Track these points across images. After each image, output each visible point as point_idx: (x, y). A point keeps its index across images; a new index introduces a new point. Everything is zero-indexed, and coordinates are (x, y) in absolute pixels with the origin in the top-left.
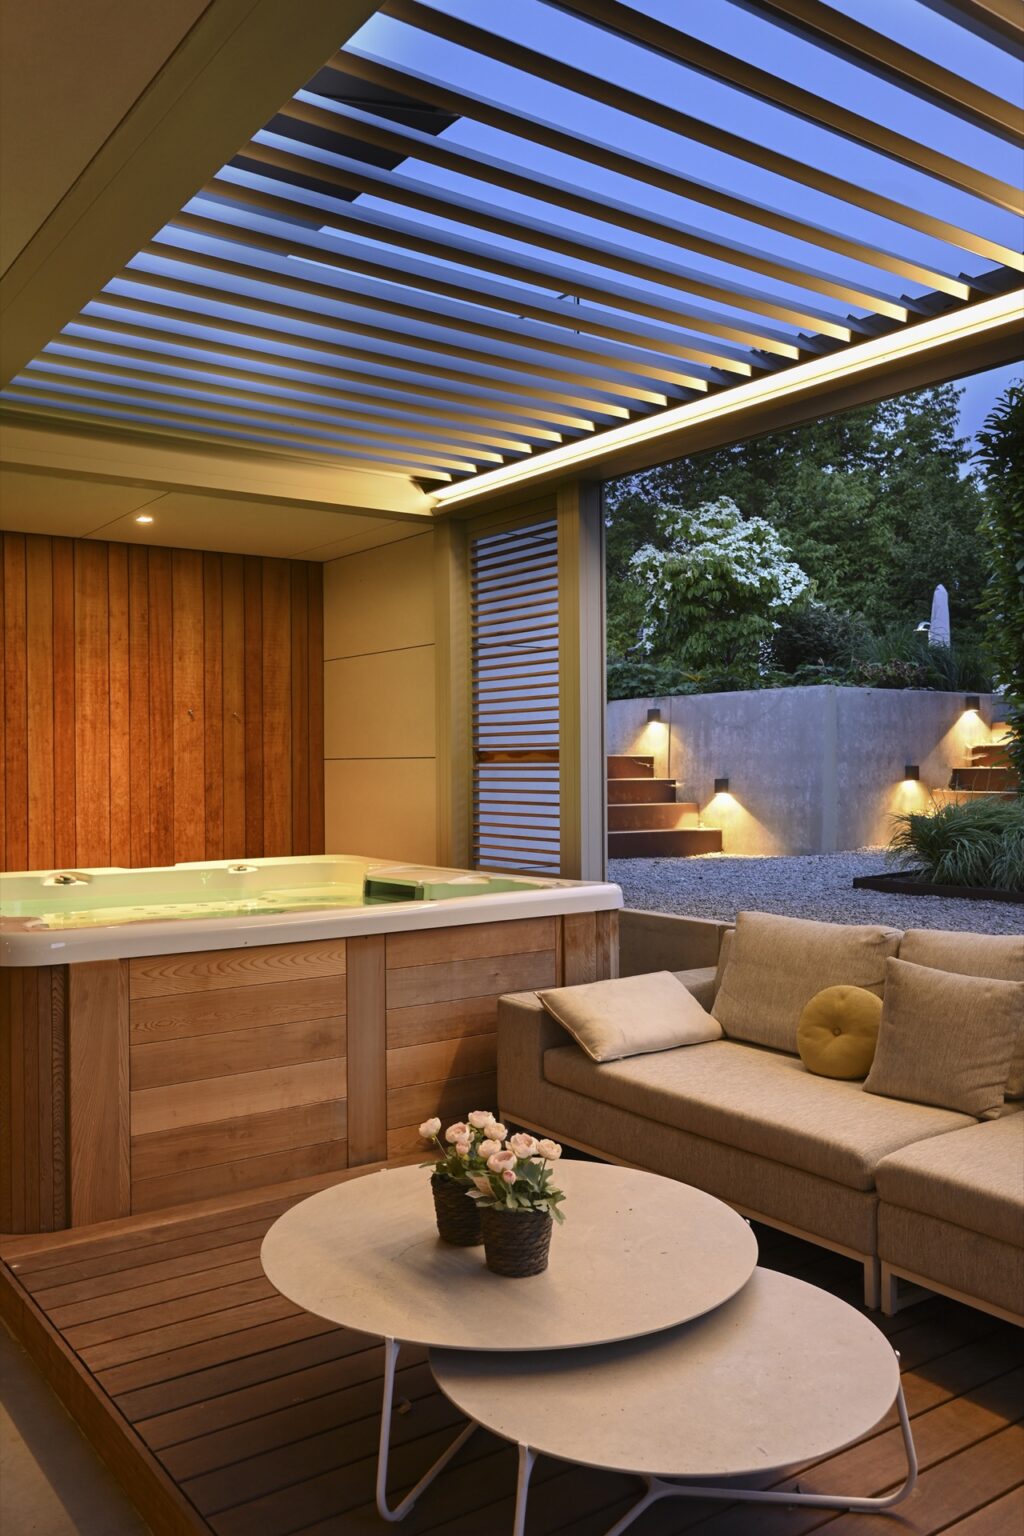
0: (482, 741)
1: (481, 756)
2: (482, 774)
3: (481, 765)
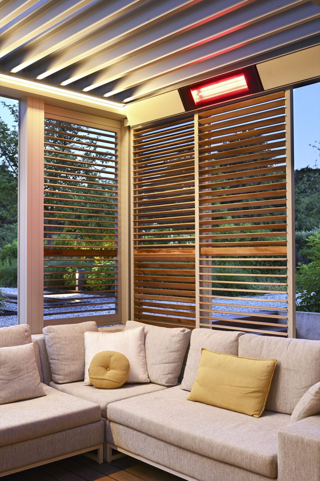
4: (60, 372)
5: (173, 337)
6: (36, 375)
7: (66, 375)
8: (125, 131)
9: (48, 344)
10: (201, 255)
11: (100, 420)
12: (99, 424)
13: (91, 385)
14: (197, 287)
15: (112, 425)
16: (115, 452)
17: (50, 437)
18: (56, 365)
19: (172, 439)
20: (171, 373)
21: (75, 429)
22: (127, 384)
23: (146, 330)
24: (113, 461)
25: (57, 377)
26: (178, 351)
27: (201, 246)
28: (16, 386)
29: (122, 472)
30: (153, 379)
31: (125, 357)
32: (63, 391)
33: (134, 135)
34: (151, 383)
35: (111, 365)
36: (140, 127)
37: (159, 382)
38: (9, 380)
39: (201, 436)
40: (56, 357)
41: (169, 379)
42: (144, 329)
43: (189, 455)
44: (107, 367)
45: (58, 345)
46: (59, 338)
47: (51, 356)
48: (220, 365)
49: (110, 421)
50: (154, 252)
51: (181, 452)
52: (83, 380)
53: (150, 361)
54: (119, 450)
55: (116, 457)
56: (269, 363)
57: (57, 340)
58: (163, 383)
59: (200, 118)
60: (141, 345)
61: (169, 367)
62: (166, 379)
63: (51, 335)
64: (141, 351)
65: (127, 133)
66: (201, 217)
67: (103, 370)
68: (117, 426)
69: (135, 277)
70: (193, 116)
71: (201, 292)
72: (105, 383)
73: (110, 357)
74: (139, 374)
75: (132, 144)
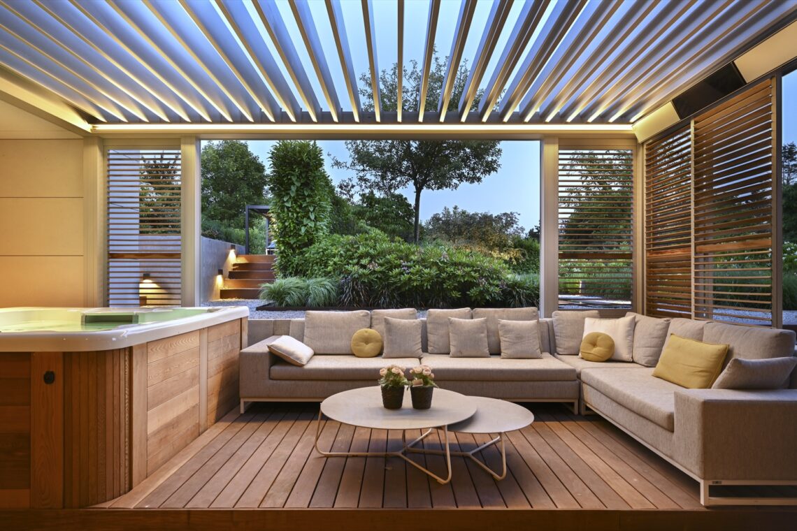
0: (111, 248)
1: (112, 256)
2: (111, 264)
3: (111, 260)
4: (561, 346)
5: (657, 325)
6: (535, 343)
7: (565, 349)
8: (639, 148)
9: (555, 325)
10: (696, 253)
11: (575, 380)
12: (573, 383)
13: (582, 358)
14: (693, 283)
15: (584, 386)
16: (588, 409)
17: (531, 383)
18: (559, 340)
19: (612, 395)
20: (651, 356)
21: (552, 382)
22: (610, 360)
23: (636, 320)
24: (586, 415)
25: (558, 349)
26: (660, 338)
27: (696, 245)
28: (519, 348)
29: (589, 422)
30: (635, 359)
31: (610, 338)
32: (560, 360)
33: (647, 149)
34: (633, 362)
35: (598, 343)
36: (651, 141)
37: (640, 363)
38: (514, 343)
39: (629, 393)
40: (559, 334)
41: (648, 360)
42: (635, 318)
43: (623, 409)
44: (594, 345)
45: (561, 326)
46: (563, 320)
47: (556, 334)
48: (679, 347)
49: (584, 382)
50: (662, 253)
51: (619, 407)
52: (578, 355)
53: (636, 344)
54: (588, 405)
55: (588, 412)
56: (721, 347)
57: (561, 322)
58: (643, 363)
59: (696, 123)
60: (629, 331)
61: (650, 351)
62: (646, 360)
63: (557, 317)
64: (628, 336)
65: (641, 148)
66: (696, 218)
67: (590, 346)
68: (588, 387)
69: (647, 276)
70: (690, 123)
71: (696, 287)
72: (591, 357)
73: (598, 337)
74: (624, 353)
75: (645, 158)
